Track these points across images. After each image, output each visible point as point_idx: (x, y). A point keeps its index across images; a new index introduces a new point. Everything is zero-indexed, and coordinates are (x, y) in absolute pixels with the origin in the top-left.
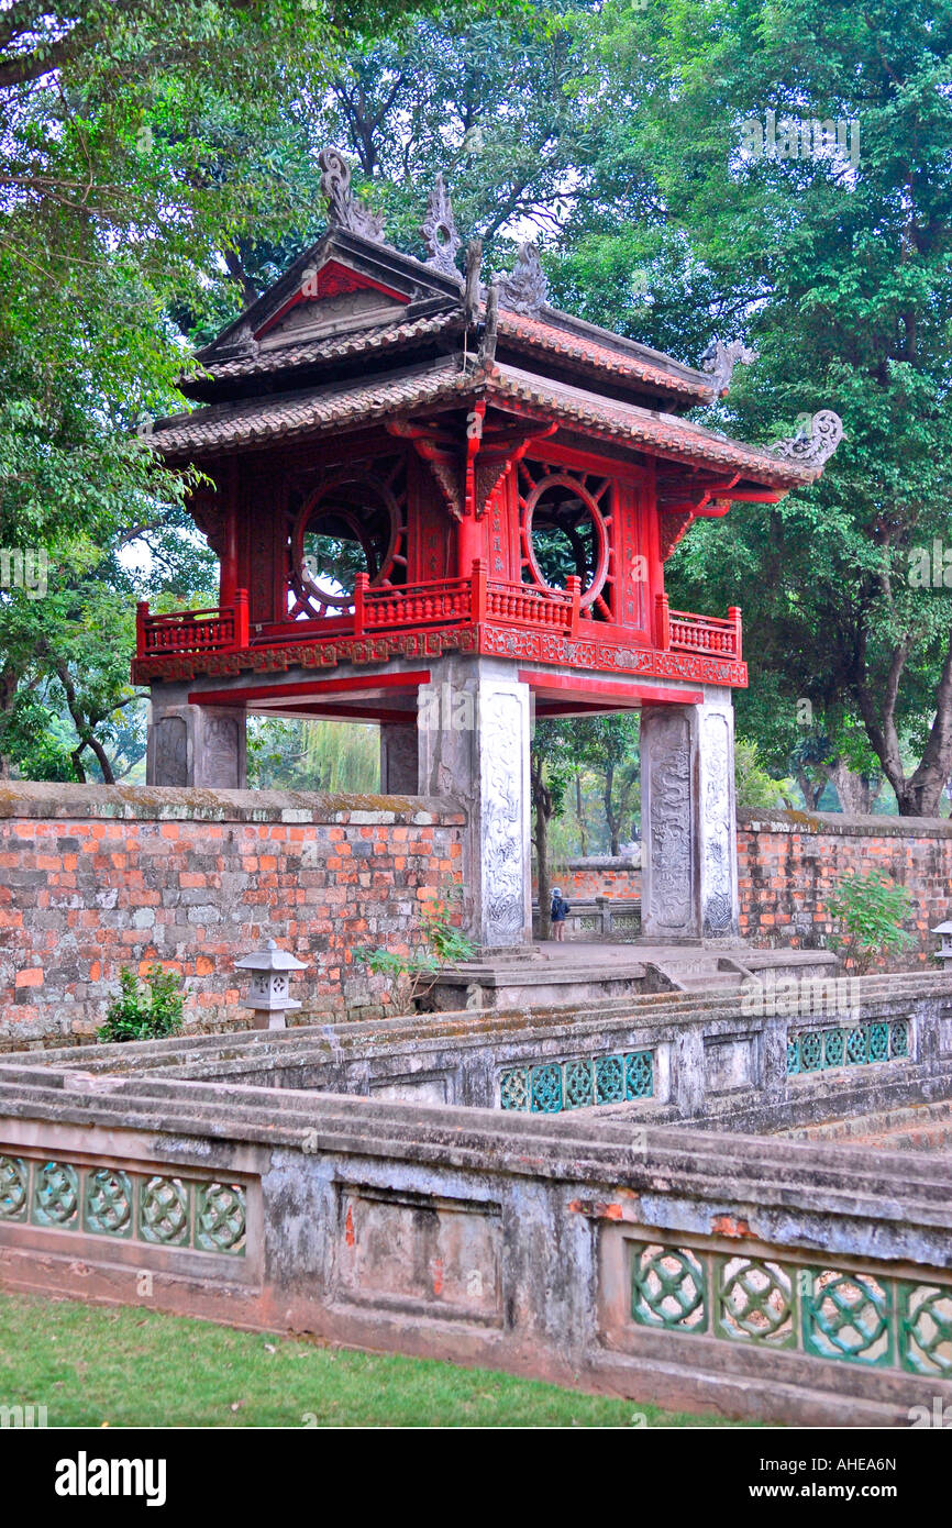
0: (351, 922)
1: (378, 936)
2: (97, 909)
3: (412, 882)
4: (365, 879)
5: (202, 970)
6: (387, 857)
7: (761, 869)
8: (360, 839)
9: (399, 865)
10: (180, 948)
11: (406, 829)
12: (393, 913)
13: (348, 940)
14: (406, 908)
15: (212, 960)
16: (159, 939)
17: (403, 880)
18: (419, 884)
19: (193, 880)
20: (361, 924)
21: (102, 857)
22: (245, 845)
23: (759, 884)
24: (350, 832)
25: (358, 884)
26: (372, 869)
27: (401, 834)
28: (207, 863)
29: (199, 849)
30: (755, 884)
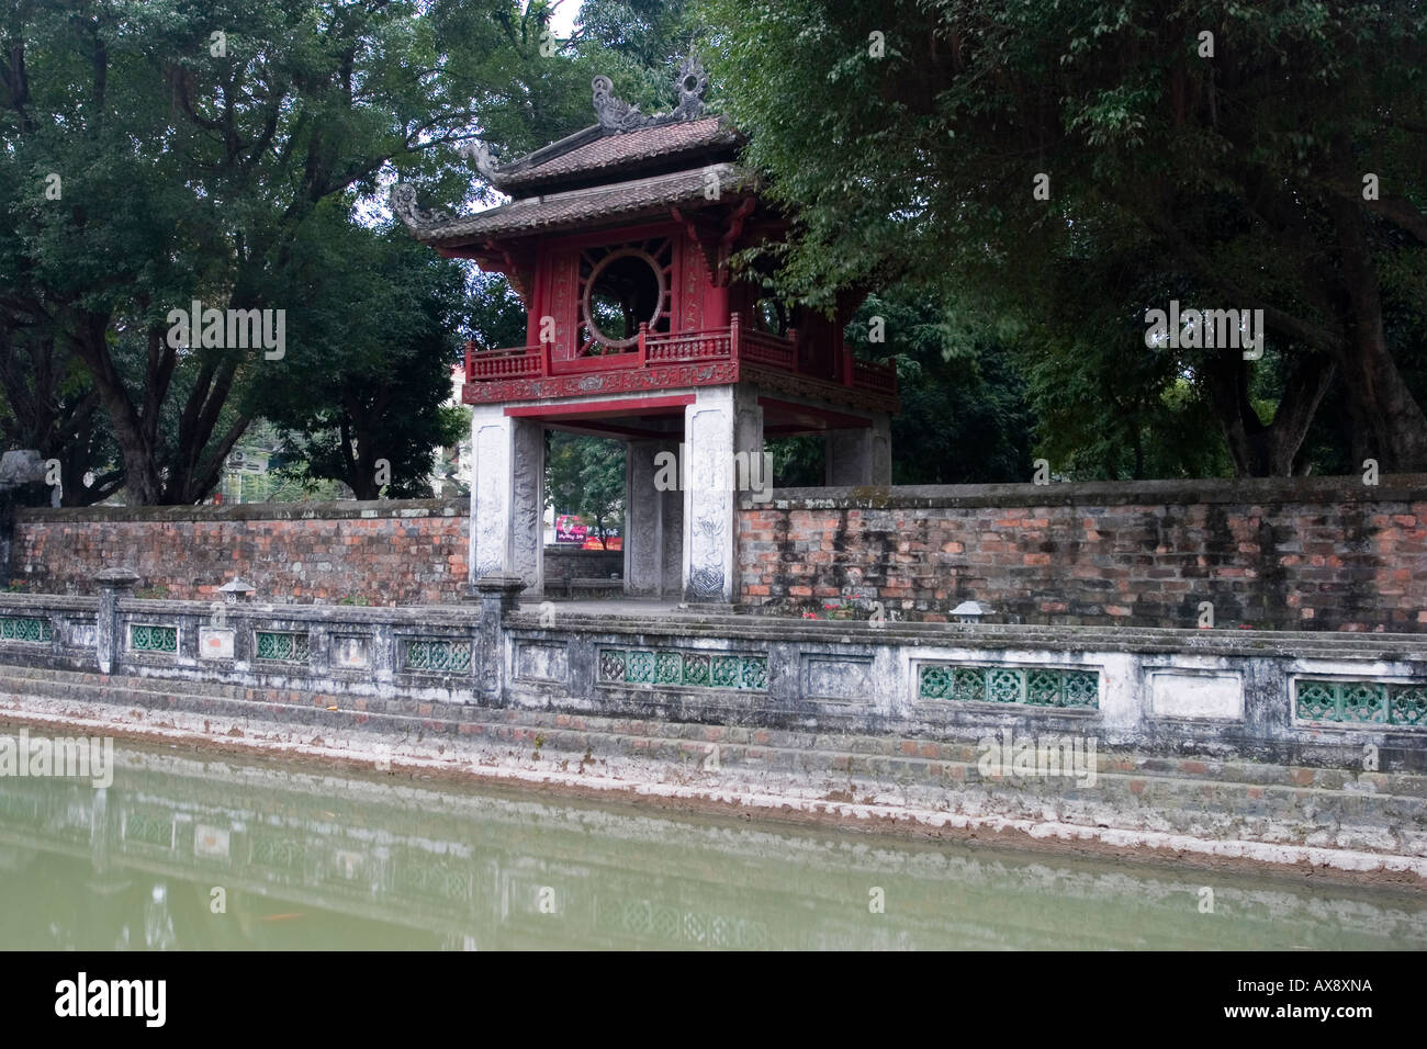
0: (404, 574)
1: (420, 584)
2: (277, 561)
3: (445, 551)
4: (413, 549)
5: (322, 595)
6: (428, 536)
7: (793, 544)
8: (411, 526)
9: (437, 541)
10: (312, 582)
11: (441, 520)
12: (431, 571)
13: (401, 585)
14: (440, 568)
15: (327, 590)
16: (303, 578)
17: (438, 550)
18: (450, 553)
19: (319, 549)
20: (410, 576)
21: (280, 537)
22: (346, 531)
23: (789, 557)
24: (404, 522)
25: (408, 552)
26: (418, 543)
27: (437, 522)
28: (326, 541)
29: (323, 533)
30: (783, 557)
